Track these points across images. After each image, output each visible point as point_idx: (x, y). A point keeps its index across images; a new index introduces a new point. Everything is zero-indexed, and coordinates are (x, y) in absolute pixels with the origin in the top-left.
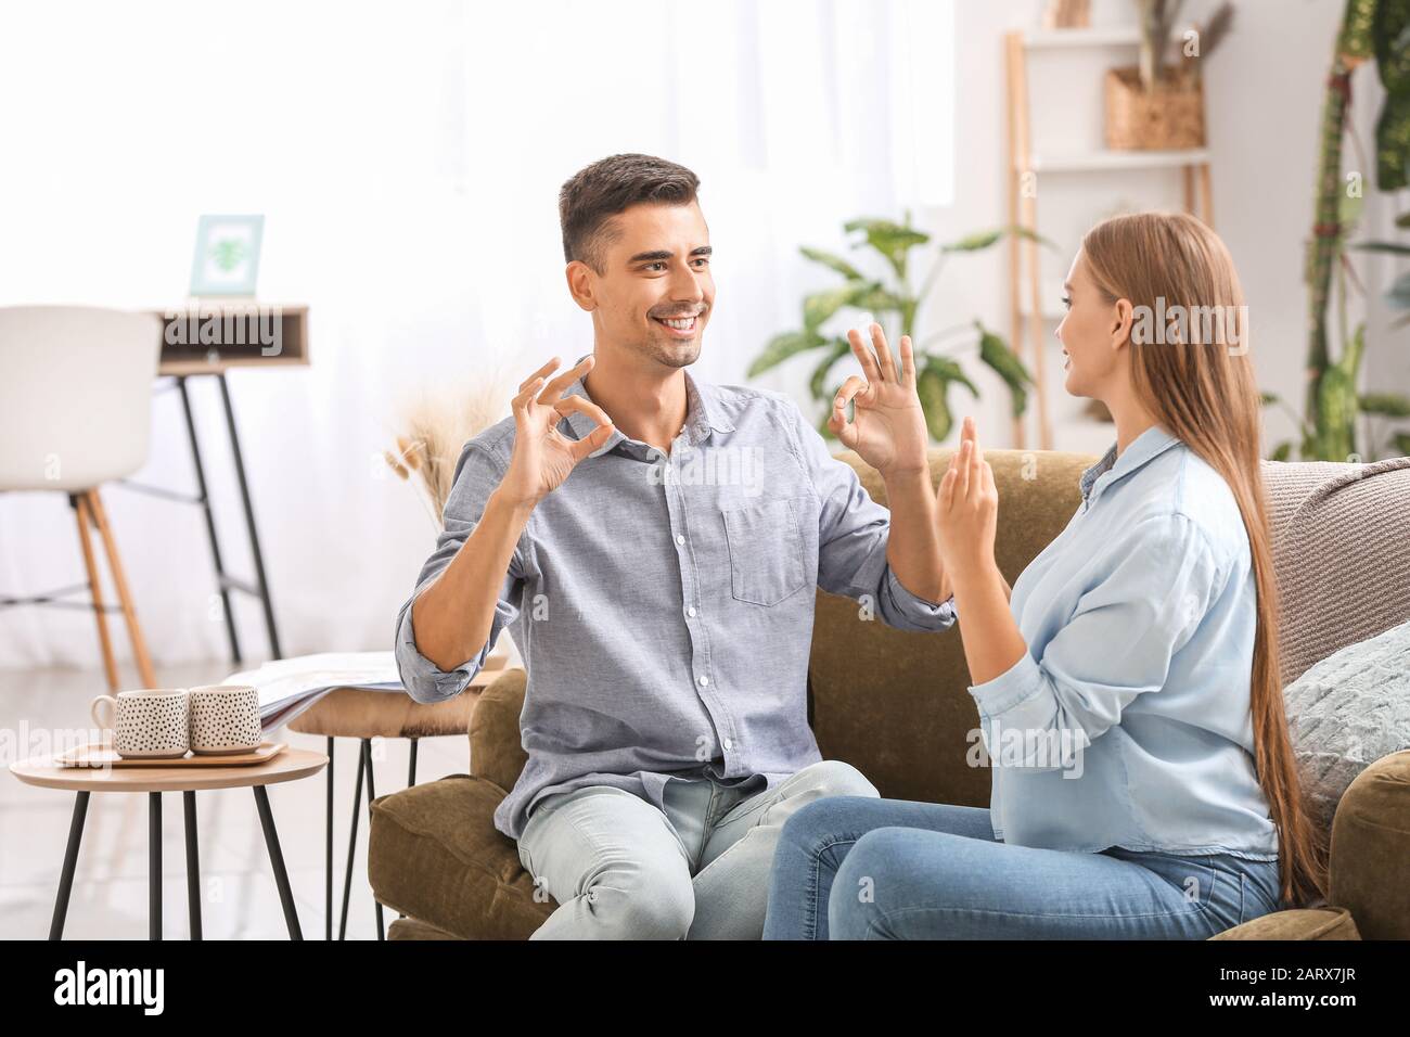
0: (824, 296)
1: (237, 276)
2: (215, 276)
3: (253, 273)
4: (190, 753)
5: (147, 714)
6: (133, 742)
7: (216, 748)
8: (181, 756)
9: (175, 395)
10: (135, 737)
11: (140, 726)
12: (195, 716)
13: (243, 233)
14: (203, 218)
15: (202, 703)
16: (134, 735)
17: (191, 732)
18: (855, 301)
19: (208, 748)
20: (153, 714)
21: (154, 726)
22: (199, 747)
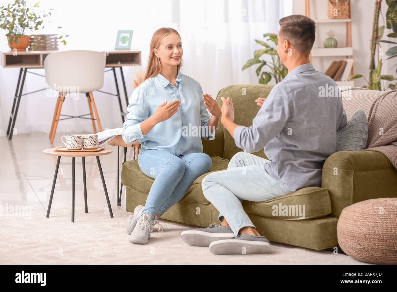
0: (259, 51)
1: (126, 45)
2: (121, 44)
3: (130, 44)
4: (83, 149)
5: (73, 140)
6: (70, 146)
7: (88, 148)
8: (81, 149)
9: (112, 72)
10: (70, 145)
11: (71, 142)
12: (84, 141)
13: (128, 35)
14: (119, 31)
15: (85, 138)
16: (70, 144)
17: (83, 144)
18: (266, 52)
19: (86, 148)
20: (74, 140)
21: (74, 143)
22: (85, 147)
